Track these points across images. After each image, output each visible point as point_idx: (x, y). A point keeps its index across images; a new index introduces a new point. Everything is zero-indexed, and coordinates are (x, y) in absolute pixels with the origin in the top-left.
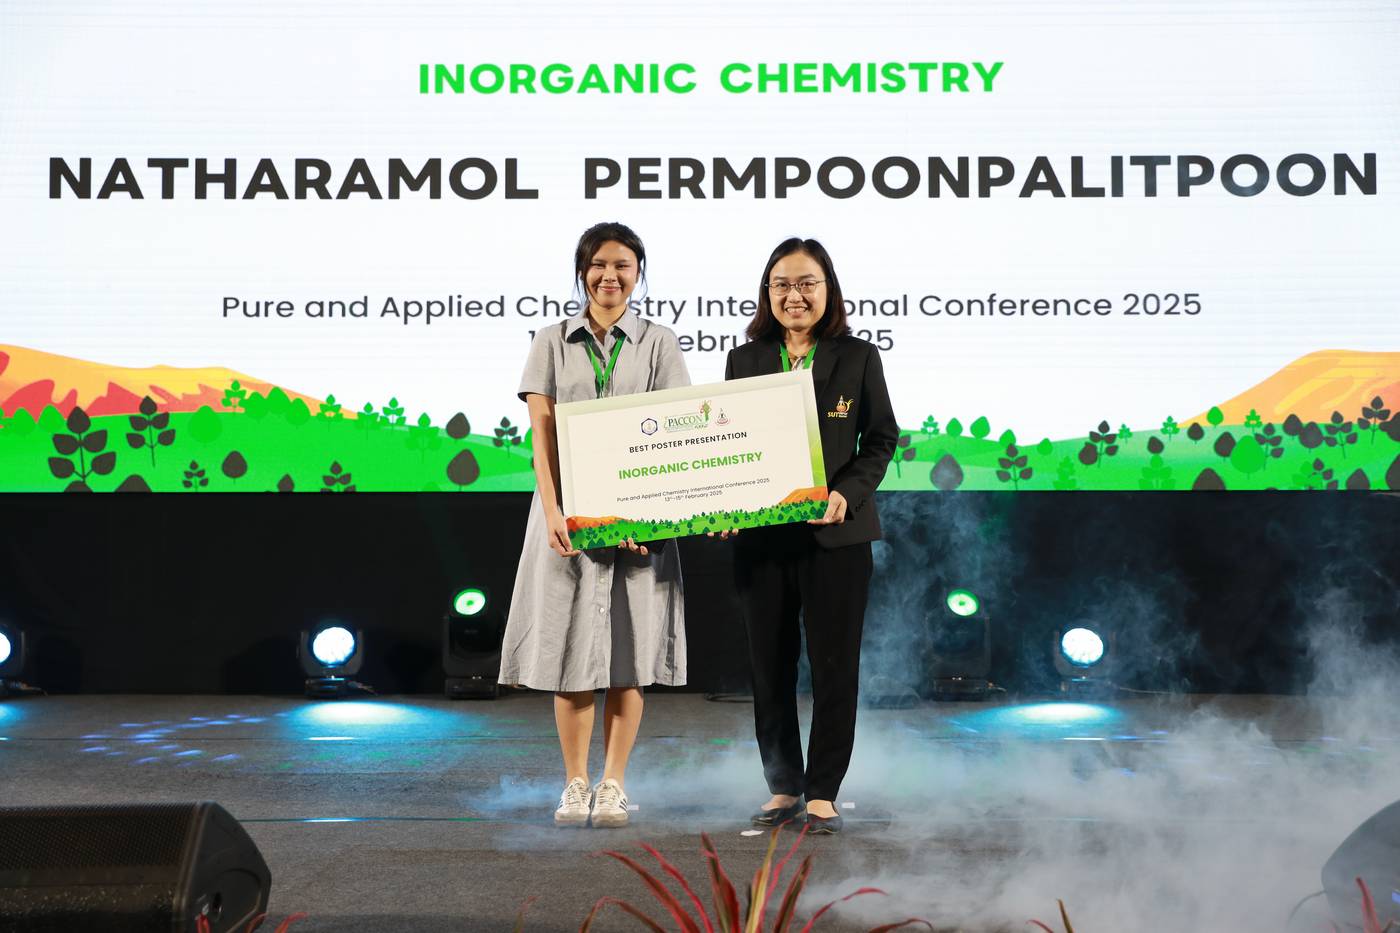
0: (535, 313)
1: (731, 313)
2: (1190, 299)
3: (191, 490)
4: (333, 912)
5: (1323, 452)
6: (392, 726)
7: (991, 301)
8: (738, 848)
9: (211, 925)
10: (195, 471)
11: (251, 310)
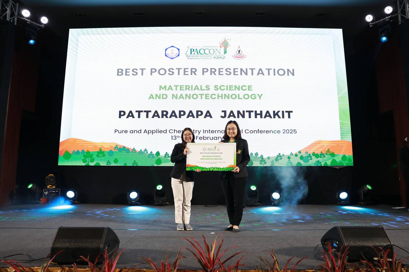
0: (172, 133)
1: (209, 133)
2: (295, 130)
3: (108, 165)
4: (131, 248)
5: (319, 159)
6: (144, 211)
7: (258, 131)
8: (210, 236)
9: (108, 251)
10: (109, 162)
11: (120, 132)
